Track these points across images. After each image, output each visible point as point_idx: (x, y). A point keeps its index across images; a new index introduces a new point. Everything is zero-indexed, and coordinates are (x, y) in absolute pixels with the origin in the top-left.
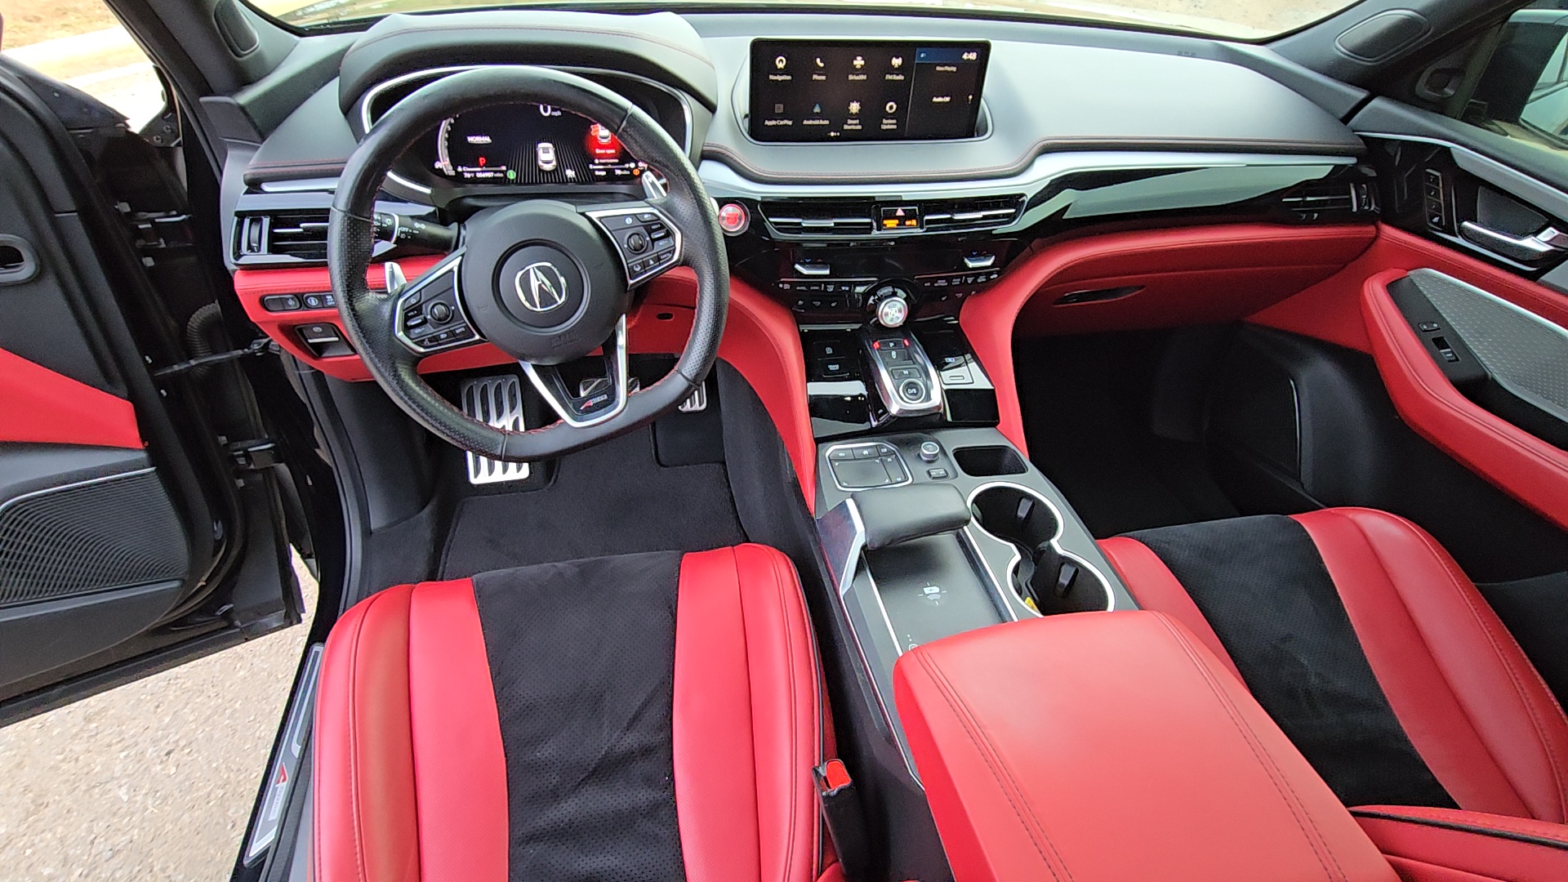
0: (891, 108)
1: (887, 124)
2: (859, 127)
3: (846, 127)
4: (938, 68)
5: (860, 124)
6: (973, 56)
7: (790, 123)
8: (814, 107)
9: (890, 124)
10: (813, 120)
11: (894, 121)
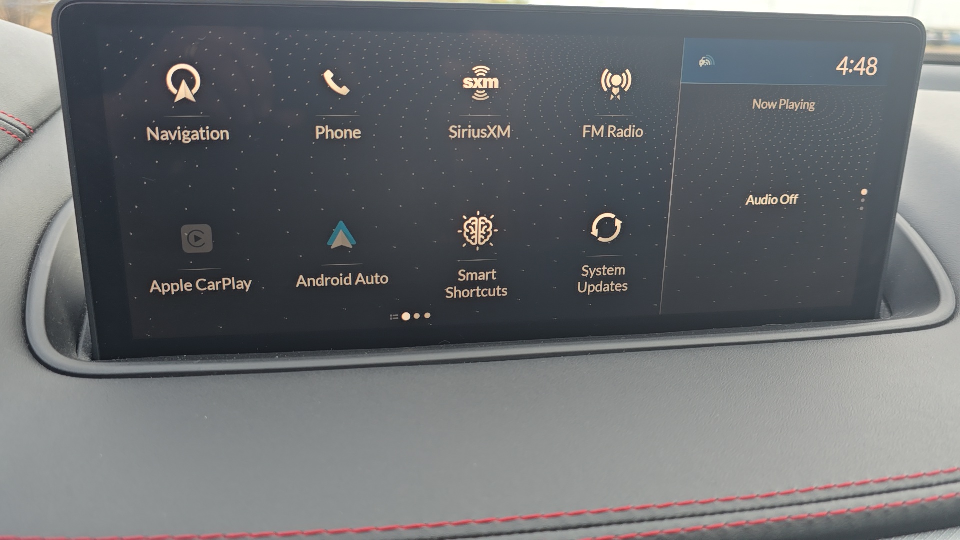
0: (607, 228)
1: (596, 280)
2: (501, 292)
3: (452, 293)
4: (758, 104)
5: (500, 282)
6: (868, 67)
7: (244, 285)
8: (329, 234)
9: (607, 280)
10: (332, 273)
11: (622, 270)
